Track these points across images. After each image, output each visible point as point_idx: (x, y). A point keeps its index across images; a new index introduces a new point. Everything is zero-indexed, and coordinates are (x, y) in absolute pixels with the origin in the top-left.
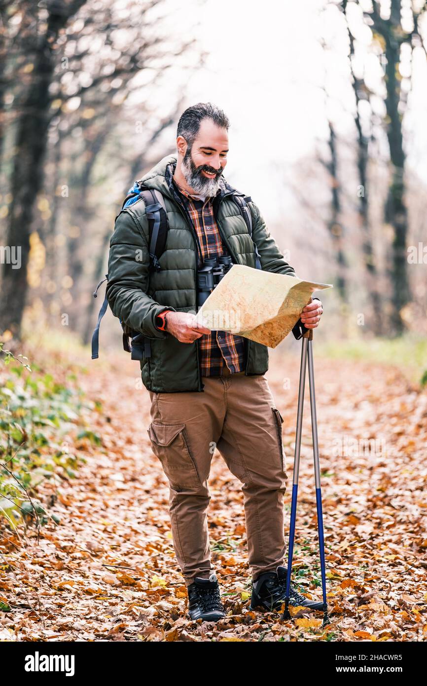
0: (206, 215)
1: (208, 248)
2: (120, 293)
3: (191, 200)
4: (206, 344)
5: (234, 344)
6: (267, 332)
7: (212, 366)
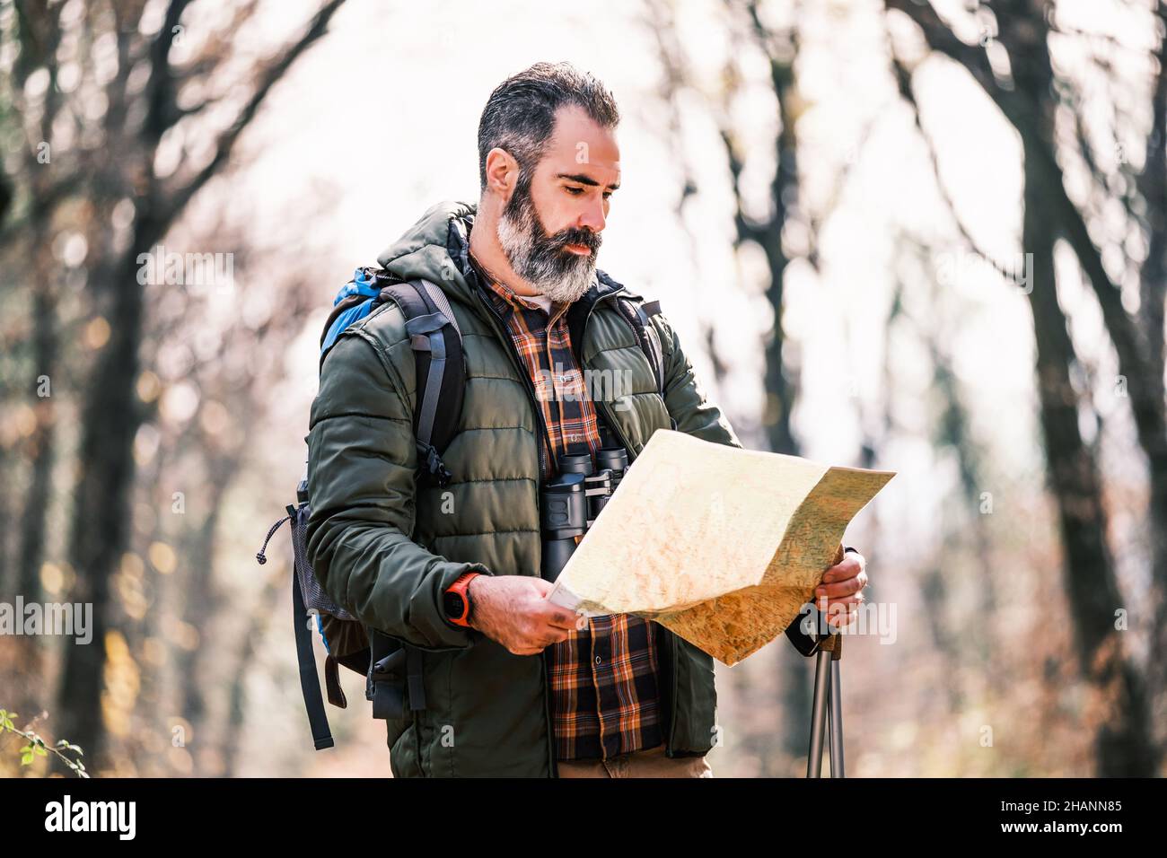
0: (555, 347)
1: (563, 431)
2: (343, 538)
3: (516, 309)
4: (564, 674)
5: (632, 676)
6: (720, 620)
7: (582, 734)
